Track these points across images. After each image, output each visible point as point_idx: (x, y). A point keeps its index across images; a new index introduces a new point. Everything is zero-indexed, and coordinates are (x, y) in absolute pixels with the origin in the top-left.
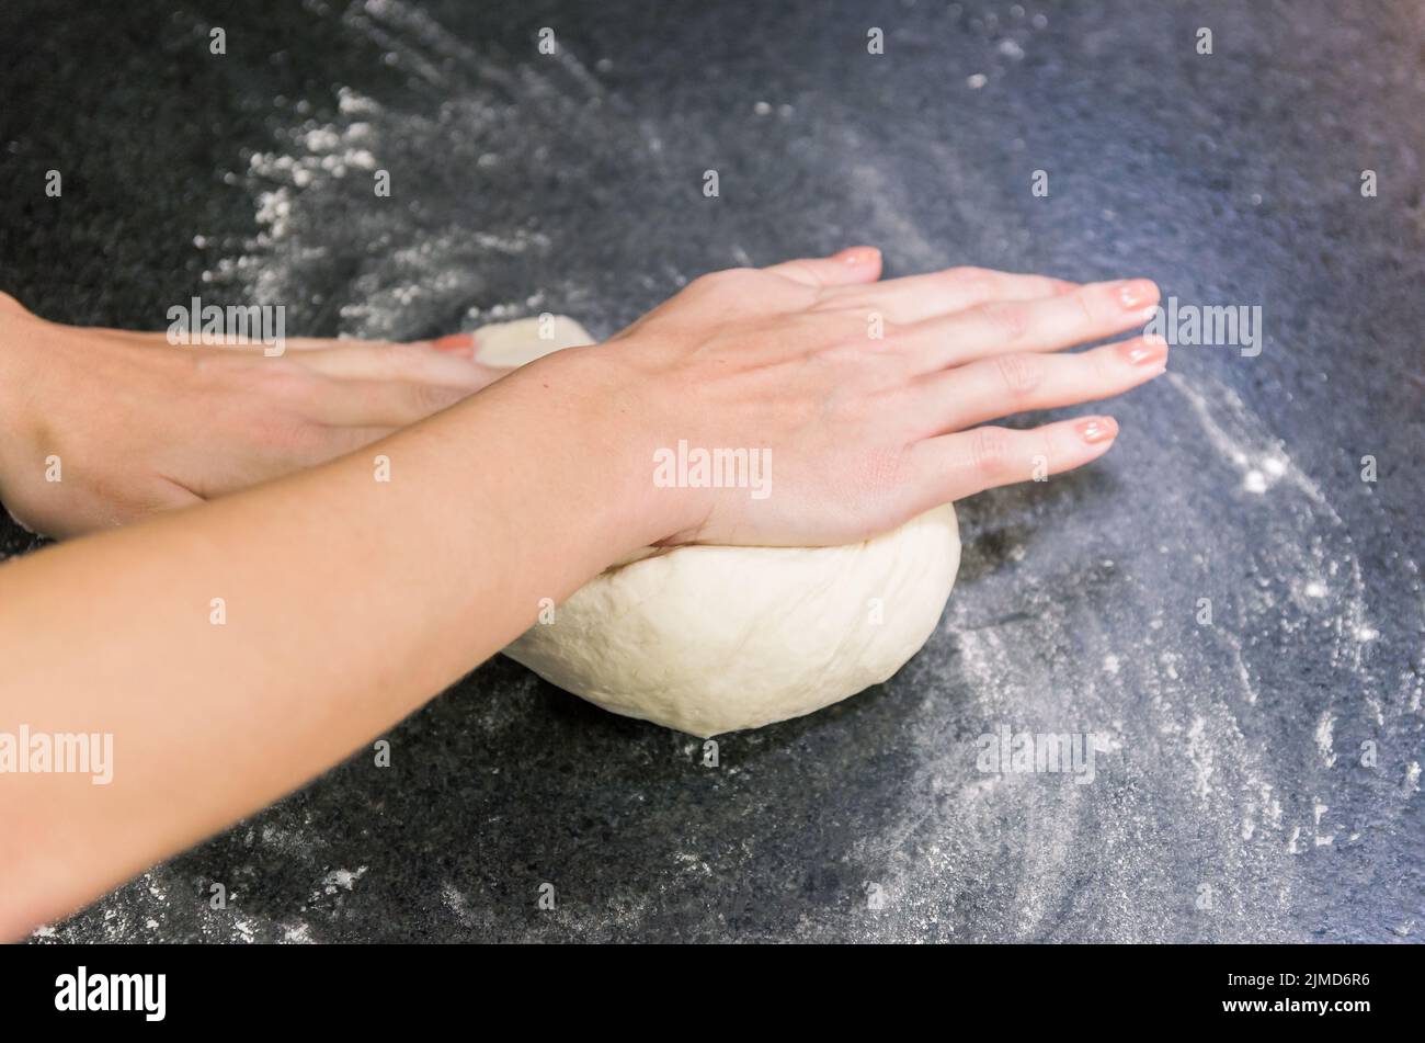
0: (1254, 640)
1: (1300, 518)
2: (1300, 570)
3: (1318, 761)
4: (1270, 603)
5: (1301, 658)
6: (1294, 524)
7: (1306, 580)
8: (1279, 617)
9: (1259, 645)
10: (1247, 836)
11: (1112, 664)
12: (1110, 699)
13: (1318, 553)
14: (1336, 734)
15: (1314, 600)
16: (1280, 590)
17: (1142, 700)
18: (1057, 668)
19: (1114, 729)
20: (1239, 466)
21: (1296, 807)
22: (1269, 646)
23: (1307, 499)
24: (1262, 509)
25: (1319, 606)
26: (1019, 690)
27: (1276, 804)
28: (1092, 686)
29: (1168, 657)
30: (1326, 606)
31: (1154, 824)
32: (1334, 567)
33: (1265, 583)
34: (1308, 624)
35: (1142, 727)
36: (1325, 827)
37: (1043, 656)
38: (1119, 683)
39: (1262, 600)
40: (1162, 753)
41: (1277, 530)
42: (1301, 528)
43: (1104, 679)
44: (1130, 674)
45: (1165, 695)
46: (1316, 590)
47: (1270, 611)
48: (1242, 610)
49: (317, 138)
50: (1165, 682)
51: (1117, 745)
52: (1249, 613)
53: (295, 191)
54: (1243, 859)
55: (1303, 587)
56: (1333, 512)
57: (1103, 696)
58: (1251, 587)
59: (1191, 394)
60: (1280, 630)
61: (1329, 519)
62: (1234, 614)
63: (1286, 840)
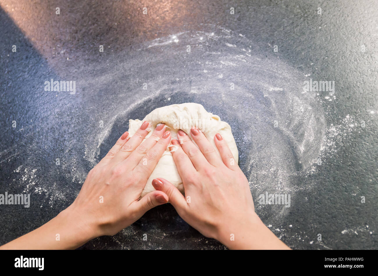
0: (208, 50)
1: (186, 37)
2: (197, 40)
3: (235, 47)
4: (202, 45)
5: (214, 44)
6: (187, 38)
7: (199, 39)
8: (205, 45)
9: (209, 49)
10: (245, 61)
11: (205, 71)
12: (213, 73)
13: (194, 36)
14: (230, 43)
15: (203, 39)
16: (200, 43)
17: (214, 69)
18: (203, 79)
19: (218, 74)
20: (172, 42)
21: (243, 53)
22: (210, 48)
23: (182, 35)
24: (182, 41)
25: (205, 39)
26: (206, 86)
27: (241, 55)
28: (209, 75)
29: (207, 63)
30: (205, 38)
31: (239, 73)
32: (198, 35)
33: (197, 45)
34: (208, 41)
35: (219, 70)
36: (247, 50)
37: (200, 81)
38: (210, 71)
39: (201, 47)
40: (226, 69)
41: (187, 40)
42: (188, 37)
43: (208, 73)
44: (208, 69)
45: (214, 65)
46: (201, 38)
47: (203, 46)
48: (202, 50)
49: (24, 178)
50: (212, 65)
51: (222, 75)
52: (202, 49)
53: (37, 185)
54: (250, 63)
55: (200, 40)
56: (187, 32)
57: (211, 74)
58: (198, 47)
59: (154, 45)
60: (208, 46)
61: (188, 33)
62: (202, 51)
63: (248, 56)
